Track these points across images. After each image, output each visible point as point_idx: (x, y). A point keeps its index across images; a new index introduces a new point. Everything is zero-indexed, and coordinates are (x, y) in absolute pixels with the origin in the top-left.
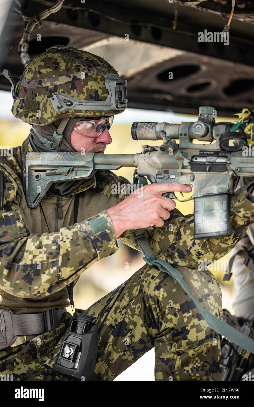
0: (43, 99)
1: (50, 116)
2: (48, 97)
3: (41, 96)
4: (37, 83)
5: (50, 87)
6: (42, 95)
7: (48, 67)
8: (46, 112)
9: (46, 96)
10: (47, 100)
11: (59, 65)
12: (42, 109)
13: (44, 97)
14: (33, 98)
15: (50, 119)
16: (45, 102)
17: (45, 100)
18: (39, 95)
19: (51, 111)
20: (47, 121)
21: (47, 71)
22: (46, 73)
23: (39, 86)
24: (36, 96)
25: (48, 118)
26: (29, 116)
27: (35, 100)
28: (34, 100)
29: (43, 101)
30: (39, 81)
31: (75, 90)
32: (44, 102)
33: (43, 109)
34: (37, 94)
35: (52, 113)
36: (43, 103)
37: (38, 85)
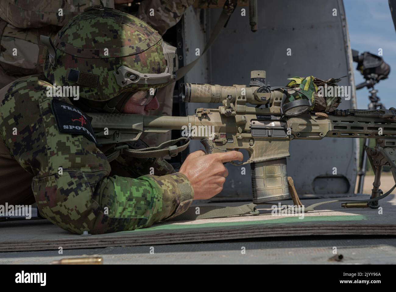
0: (102, 72)
1: (113, 92)
2: (109, 70)
3: (99, 69)
4: (93, 53)
5: (110, 59)
6: (101, 68)
7: (105, 35)
8: (107, 87)
9: (106, 69)
10: (107, 73)
11: (117, 33)
12: (102, 83)
13: (104, 70)
14: (89, 71)
15: (112, 95)
16: (106, 76)
17: (105, 74)
18: (96, 67)
19: (113, 86)
20: (108, 97)
21: (105, 40)
22: (103, 42)
23: (96, 57)
24: (92, 68)
25: (110, 94)
26: (84, 90)
27: (93, 73)
28: (91, 73)
29: (103, 74)
30: (95, 51)
31: (139, 63)
32: (104, 76)
33: (104, 83)
34: (94, 66)
35: (114, 89)
36: (102, 76)
37: (94, 55)
